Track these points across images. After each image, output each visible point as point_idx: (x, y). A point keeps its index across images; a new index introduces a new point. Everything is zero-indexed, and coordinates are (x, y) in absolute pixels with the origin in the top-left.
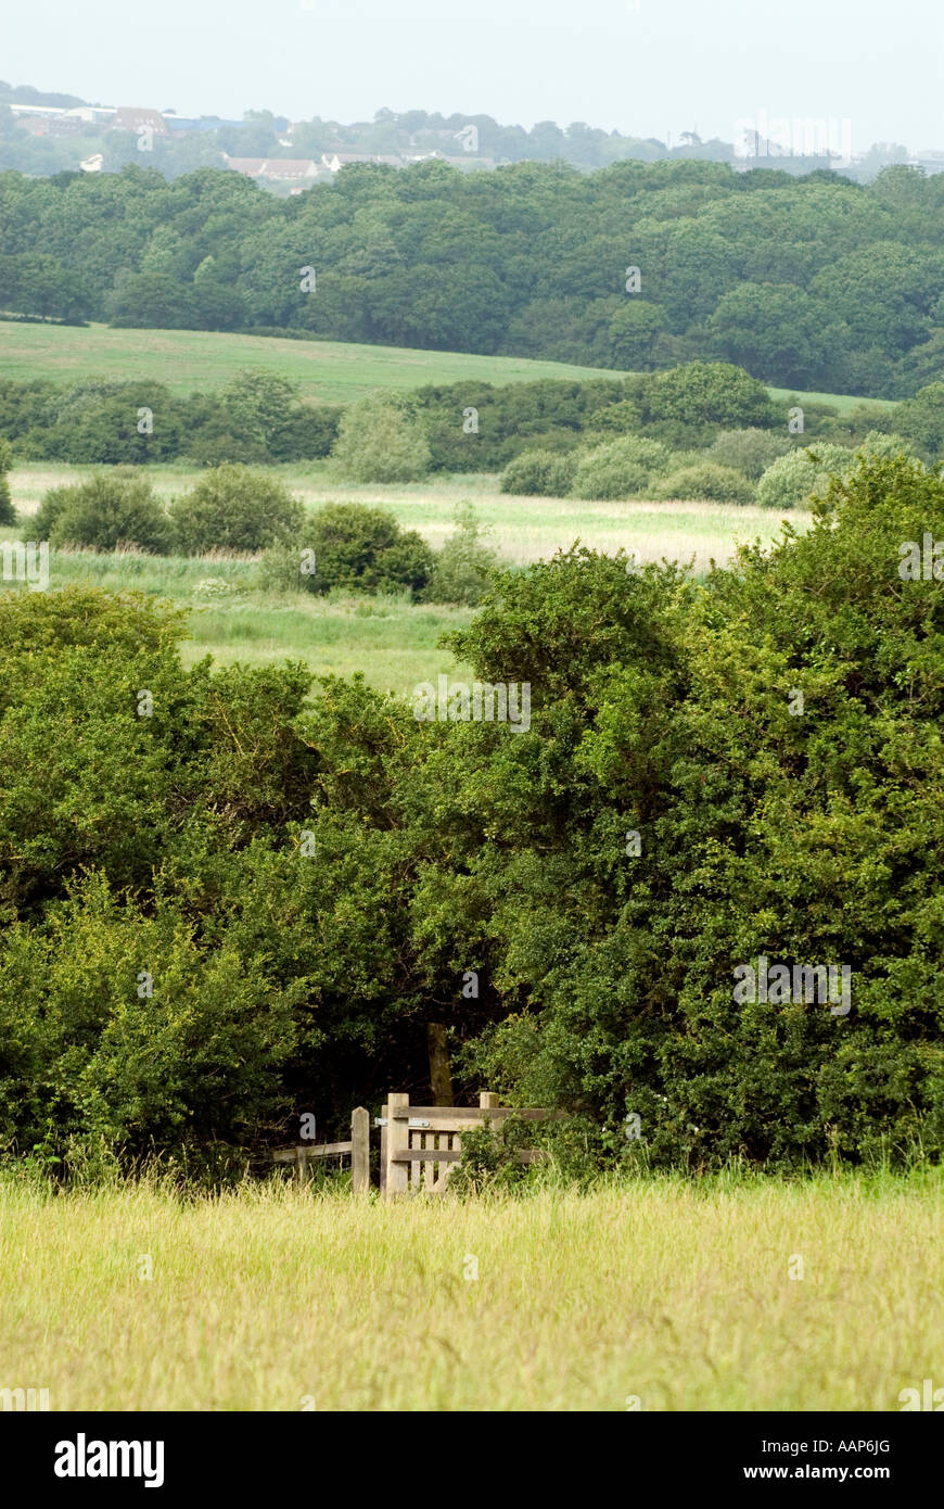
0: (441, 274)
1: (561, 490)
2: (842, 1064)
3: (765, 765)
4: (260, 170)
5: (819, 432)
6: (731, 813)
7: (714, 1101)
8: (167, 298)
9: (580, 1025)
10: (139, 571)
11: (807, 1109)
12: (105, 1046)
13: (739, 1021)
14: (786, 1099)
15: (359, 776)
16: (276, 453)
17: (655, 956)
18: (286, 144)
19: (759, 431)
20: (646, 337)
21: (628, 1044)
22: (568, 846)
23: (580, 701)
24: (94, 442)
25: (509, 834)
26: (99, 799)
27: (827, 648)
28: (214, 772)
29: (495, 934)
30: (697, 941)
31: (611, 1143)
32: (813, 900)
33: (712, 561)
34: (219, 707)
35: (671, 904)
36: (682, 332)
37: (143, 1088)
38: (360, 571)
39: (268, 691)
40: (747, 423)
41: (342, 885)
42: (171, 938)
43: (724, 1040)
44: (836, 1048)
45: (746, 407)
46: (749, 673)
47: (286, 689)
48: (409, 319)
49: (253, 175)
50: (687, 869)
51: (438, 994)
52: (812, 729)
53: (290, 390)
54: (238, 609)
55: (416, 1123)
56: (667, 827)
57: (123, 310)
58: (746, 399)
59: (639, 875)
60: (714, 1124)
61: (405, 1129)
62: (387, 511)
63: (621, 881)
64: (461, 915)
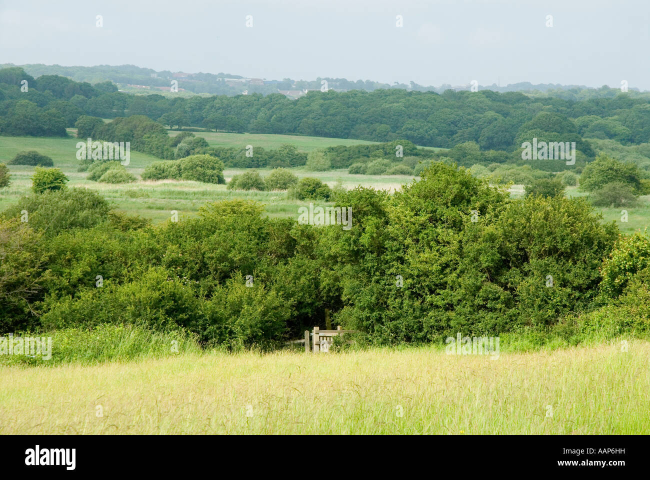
0: (334, 119)
1: (364, 173)
2: (429, 317)
3: (408, 241)
4: (287, 93)
5: (430, 157)
6: (401, 254)
7: (397, 328)
8: (264, 126)
9: (363, 309)
10: (256, 195)
11: (420, 329)
12: (241, 316)
13: (403, 307)
14: (415, 326)
15: (306, 246)
16: (292, 165)
17: (381, 291)
18: (294, 87)
19: (414, 157)
20: (385, 133)
21: (375, 313)
22: (359, 263)
23: (361, 226)
24: (245, 163)
25: (344, 260)
26: (240, 253)
27: (424, 211)
28: (269, 245)
29: (342, 286)
30: (392, 287)
31: (371, 339)
32: (421, 276)
33: (395, 189)
34: (271, 228)
35: (385, 277)
36: (395, 132)
37: (251, 326)
38: (312, 194)
39: (283, 224)
40: (411, 155)
41: (303, 274)
42: (258, 288)
43: (399, 312)
44: (428, 313)
45: (411, 151)
46: (404, 218)
47: (288, 224)
48: (326, 130)
49: (286, 95)
50: (389, 268)
51: (327, 302)
52: (421, 232)
53: (295, 148)
54: (281, 204)
55: (321, 334)
56: (384, 258)
57: (253, 129)
58: (411, 149)
59: (377, 270)
60: (397, 333)
61: (318, 336)
62: (318, 179)
63: (372, 272)
64: (332, 280)
